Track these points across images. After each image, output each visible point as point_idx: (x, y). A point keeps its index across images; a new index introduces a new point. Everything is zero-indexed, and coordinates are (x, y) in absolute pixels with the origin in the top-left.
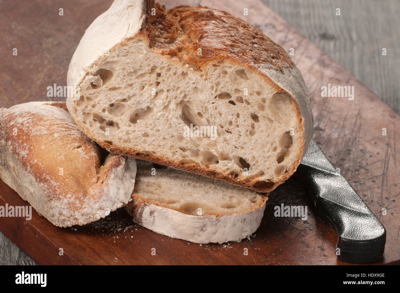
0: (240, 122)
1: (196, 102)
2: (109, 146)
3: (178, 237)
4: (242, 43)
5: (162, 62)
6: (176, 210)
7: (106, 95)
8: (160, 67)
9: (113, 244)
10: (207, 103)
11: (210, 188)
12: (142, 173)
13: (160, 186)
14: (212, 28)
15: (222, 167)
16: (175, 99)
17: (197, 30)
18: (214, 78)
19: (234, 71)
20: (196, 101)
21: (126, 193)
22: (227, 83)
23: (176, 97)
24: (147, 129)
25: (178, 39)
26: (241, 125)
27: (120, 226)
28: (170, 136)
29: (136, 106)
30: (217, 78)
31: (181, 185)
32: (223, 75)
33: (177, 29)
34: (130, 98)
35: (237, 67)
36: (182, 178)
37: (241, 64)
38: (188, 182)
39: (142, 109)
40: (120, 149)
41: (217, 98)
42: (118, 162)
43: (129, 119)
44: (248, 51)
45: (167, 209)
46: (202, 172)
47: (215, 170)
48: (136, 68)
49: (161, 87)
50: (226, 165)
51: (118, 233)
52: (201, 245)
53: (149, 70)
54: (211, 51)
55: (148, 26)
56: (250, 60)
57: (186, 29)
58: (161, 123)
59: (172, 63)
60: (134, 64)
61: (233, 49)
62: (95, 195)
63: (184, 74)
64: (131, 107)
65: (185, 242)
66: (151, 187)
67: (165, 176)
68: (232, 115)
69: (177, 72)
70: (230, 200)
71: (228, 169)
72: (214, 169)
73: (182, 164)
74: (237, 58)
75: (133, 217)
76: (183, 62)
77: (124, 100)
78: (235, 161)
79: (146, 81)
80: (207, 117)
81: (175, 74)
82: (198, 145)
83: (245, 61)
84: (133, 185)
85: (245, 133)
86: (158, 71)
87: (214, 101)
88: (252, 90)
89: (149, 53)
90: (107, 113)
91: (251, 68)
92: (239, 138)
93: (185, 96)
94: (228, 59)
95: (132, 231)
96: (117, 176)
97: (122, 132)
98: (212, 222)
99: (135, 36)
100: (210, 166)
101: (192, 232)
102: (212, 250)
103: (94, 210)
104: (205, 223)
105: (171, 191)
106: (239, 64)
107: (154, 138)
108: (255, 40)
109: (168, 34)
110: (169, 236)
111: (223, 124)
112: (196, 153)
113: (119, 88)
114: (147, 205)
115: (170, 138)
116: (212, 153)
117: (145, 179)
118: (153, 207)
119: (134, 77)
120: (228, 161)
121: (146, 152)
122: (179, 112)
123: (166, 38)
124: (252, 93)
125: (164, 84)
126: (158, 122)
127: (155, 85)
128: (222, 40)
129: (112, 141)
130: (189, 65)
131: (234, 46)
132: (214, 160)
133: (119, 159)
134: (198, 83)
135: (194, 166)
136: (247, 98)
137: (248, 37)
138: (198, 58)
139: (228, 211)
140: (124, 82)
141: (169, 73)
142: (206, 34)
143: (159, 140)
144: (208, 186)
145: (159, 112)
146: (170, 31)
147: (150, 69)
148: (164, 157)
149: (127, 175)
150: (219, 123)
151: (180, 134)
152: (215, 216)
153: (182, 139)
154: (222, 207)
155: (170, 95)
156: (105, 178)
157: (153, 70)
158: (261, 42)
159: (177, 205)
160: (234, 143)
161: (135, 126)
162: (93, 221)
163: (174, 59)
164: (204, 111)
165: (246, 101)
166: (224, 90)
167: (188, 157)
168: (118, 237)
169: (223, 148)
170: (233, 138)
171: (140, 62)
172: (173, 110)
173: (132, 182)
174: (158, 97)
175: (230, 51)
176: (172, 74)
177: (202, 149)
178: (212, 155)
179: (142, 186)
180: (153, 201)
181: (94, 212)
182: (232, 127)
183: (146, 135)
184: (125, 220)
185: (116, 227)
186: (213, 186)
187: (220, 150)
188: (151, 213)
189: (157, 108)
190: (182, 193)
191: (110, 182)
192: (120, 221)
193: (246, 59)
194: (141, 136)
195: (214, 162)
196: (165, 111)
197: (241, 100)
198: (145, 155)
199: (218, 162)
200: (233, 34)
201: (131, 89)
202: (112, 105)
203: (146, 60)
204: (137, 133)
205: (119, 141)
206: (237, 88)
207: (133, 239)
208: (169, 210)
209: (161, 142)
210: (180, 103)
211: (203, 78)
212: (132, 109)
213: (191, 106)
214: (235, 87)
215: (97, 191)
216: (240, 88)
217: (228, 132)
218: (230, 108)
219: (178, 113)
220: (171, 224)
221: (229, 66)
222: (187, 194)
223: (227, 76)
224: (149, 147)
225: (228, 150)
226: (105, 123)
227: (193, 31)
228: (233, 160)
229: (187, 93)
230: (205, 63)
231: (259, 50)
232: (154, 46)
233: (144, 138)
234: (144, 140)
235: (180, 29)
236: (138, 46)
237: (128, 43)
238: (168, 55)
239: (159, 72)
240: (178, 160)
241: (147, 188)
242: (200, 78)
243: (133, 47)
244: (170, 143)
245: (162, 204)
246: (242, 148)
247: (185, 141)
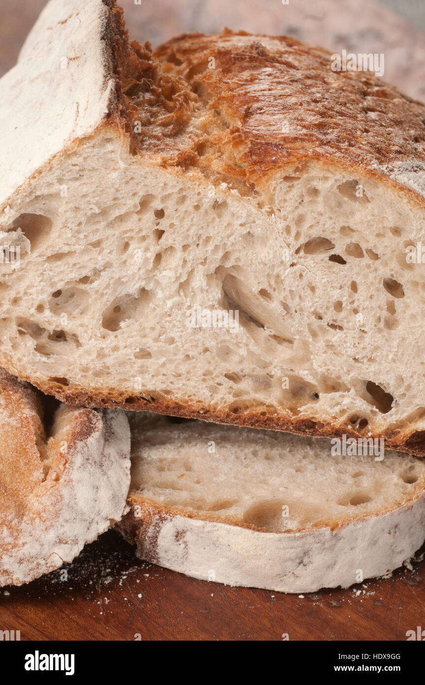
0: (361, 300)
1: (253, 266)
2: (60, 388)
3: (247, 583)
4: (342, 114)
5: (165, 184)
6: (236, 525)
7: (42, 274)
8: (160, 196)
9: (98, 620)
10: (279, 266)
11: (304, 457)
12: (142, 437)
13: (188, 468)
14: (267, 87)
15: (328, 409)
16: (203, 264)
17: (234, 96)
18: (289, 206)
19: (335, 187)
20: (252, 264)
21: (114, 497)
22: (321, 214)
23: (206, 259)
24: (144, 340)
25: (192, 122)
26: (364, 309)
27: (108, 570)
28: (200, 349)
29: (115, 290)
30: (297, 208)
31: (237, 458)
32: (311, 199)
33: (187, 99)
34: (97, 273)
35: (342, 176)
36: (238, 441)
37: (350, 169)
38: (251, 449)
39: (128, 295)
40: (87, 393)
41: (302, 253)
42: (87, 424)
43: (101, 322)
44: (359, 133)
45: (215, 524)
46: (283, 424)
47: (313, 418)
48: (105, 203)
49: (166, 241)
50: (338, 404)
51: (105, 589)
52: (301, 597)
53: (135, 206)
54: (276, 146)
55: (123, 103)
56: (369, 156)
57: (205, 94)
58: (176, 324)
59: (189, 184)
60: (99, 195)
61: (325, 134)
62: (45, 511)
63: (218, 206)
64: (103, 295)
65: (265, 593)
66: (168, 472)
67: (196, 439)
68: (341, 287)
69: (202, 204)
70: (356, 482)
71: (343, 412)
72: (311, 416)
73: (236, 410)
74: (338, 154)
75: (135, 547)
76: (212, 178)
77: (85, 280)
78: (356, 391)
79: (131, 230)
80: (282, 299)
81: (197, 207)
82: (266, 363)
83: (357, 161)
84: (127, 475)
85: (375, 326)
86: (157, 205)
87: (295, 261)
88: (381, 225)
89: (133, 167)
90: (47, 313)
91: (374, 175)
92: (361, 338)
93: (226, 256)
94: (318, 159)
95: (138, 581)
96: (88, 459)
97: (88, 353)
98: (324, 544)
99: (95, 132)
100: (301, 409)
101: (278, 570)
102: (329, 605)
103: (46, 546)
104: (307, 546)
105: (216, 476)
106: (345, 169)
107: (163, 359)
108: (369, 101)
109: (169, 115)
110: (226, 582)
111: (321, 311)
112: (265, 383)
113: (69, 253)
114: (166, 519)
115: (200, 354)
116: (302, 379)
117: (151, 454)
118: (180, 521)
119: (103, 224)
120: (340, 393)
121: (148, 393)
122: (217, 294)
123: (164, 125)
124: (381, 232)
125: (173, 233)
126: (170, 322)
127: (152, 238)
128: (296, 115)
129: (67, 377)
130: (229, 184)
131: (325, 126)
132: (308, 392)
133: (87, 416)
134: (254, 222)
135: (263, 414)
136: (370, 246)
137: (353, 97)
138: (246, 164)
139: (357, 512)
140: (79, 238)
141: (183, 208)
142: (256, 105)
143: (176, 362)
144: (300, 453)
145: (169, 298)
146: (171, 104)
147: (138, 203)
148: (191, 400)
149: (111, 451)
150: (312, 310)
151: (224, 344)
152: (329, 528)
153: (227, 353)
154: (341, 503)
155: (191, 257)
156: (61, 467)
157: (144, 204)
158: (382, 105)
159: (238, 512)
160: (351, 351)
161: (116, 337)
162: (46, 572)
163: (193, 173)
164: (274, 286)
165: (370, 251)
166: (315, 233)
167: (248, 393)
168: (107, 601)
169: (326, 365)
170: (347, 340)
171: (113, 190)
172: (202, 290)
173: (124, 466)
174: (163, 264)
175: (318, 139)
176: (191, 209)
177: (276, 372)
178: (301, 383)
179: (150, 473)
180: (180, 507)
181: (46, 550)
182: (343, 314)
183: (145, 354)
184: (118, 555)
185: (99, 576)
186: (311, 453)
187: (320, 370)
188: (177, 536)
189: (162, 290)
190: (242, 477)
191: (75, 475)
192: (106, 557)
193: (359, 155)
194: (133, 357)
195: (307, 398)
196: (182, 294)
197: (356, 251)
198: (148, 401)
199: (317, 396)
200: (319, 95)
201: (99, 254)
202: (58, 294)
203: (127, 183)
204: (123, 351)
205: (84, 374)
206: (346, 225)
207: (142, 601)
208: (219, 525)
209: (181, 367)
210: (216, 273)
211: (263, 210)
212: (105, 299)
213: (241, 277)
214: (341, 223)
215: (47, 501)
216: (352, 223)
217: (333, 326)
218: (334, 272)
219: (214, 297)
220: (226, 558)
221: (321, 175)
222: (255, 480)
223: (320, 199)
224: (153, 382)
225: (338, 367)
226: (46, 335)
227: (224, 98)
228: (352, 391)
229: (230, 249)
230: (264, 175)
231: (382, 125)
232: (142, 149)
233: (140, 362)
234: (142, 367)
235: (193, 95)
236: (105, 153)
237: (81, 148)
238: (177, 165)
239: (160, 208)
240: (225, 402)
241: (160, 476)
242: (256, 212)
243: (94, 156)
244: (201, 366)
245: (201, 513)
246: (371, 360)
247: (235, 358)
